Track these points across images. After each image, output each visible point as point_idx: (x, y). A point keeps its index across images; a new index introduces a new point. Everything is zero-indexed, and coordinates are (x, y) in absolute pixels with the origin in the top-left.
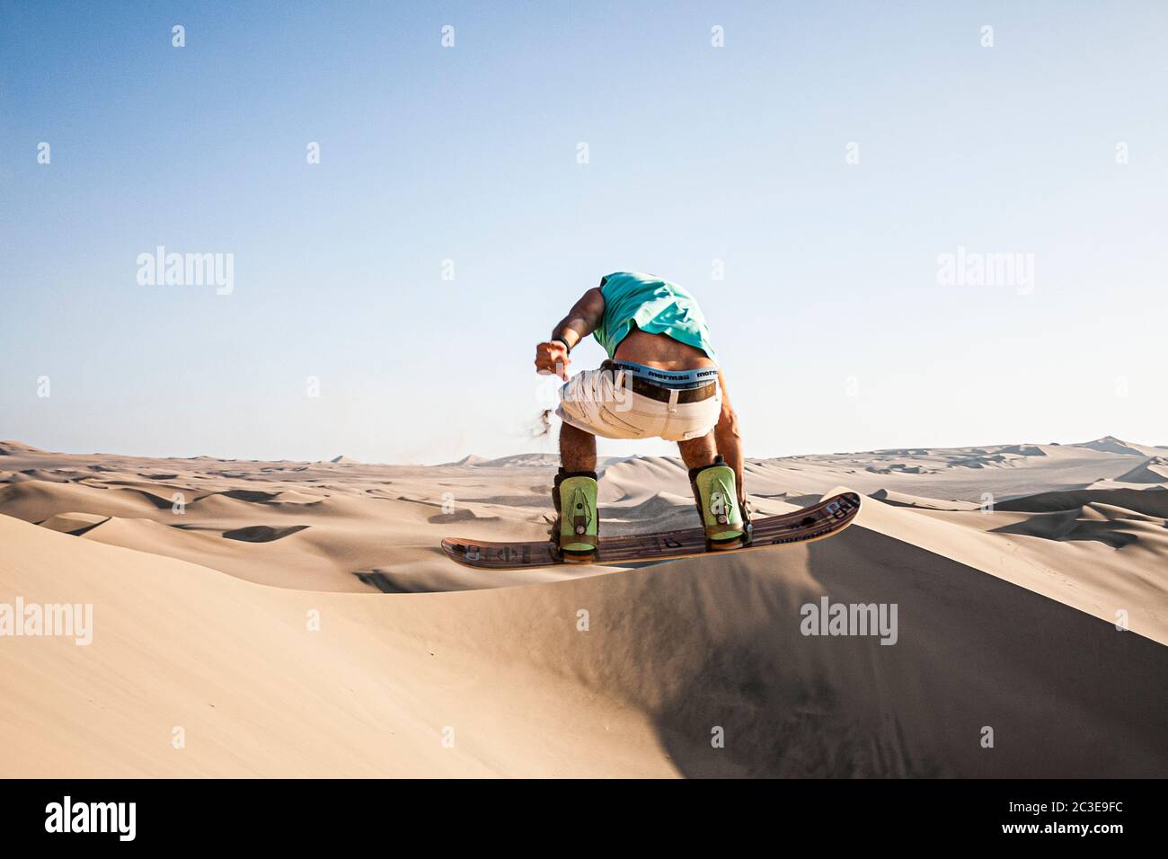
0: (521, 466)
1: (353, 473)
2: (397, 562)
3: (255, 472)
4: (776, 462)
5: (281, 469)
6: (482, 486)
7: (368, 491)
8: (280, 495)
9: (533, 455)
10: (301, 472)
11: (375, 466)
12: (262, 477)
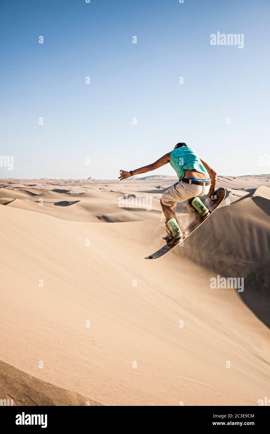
0: (152, 179)
1: (95, 183)
2: (111, 212)
3: (62, 183)
4: (241, 177)
5: (71, 182)
6: (138, 186)
7: (100, 189)
8: (71, 191)
9: (156, 176)
10: (77, 183)
11: (102, 180)
12: (65, 185)
